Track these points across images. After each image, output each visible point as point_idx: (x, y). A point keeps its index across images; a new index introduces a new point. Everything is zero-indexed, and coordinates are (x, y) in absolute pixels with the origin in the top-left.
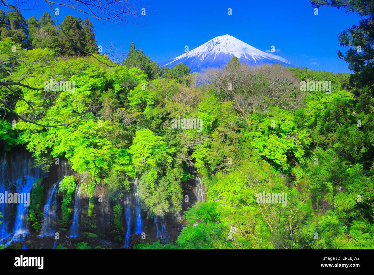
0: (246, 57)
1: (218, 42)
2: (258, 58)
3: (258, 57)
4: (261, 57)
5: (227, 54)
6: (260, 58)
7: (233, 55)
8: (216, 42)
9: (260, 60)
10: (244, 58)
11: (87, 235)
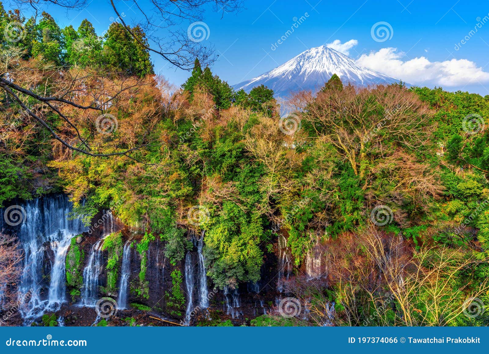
0: (348, 75)
1: (310, 56)
2: (367, 78)
3: (366, 76)
4: (370, 75)
5: (323, 73)
6: (369, 77)
7: (330, 74)
8: (308, 57)
9: (369, 79)
10: (347, 77)
11: (137, 308)
